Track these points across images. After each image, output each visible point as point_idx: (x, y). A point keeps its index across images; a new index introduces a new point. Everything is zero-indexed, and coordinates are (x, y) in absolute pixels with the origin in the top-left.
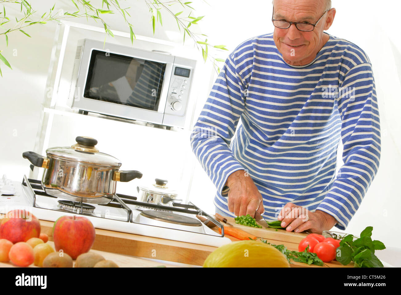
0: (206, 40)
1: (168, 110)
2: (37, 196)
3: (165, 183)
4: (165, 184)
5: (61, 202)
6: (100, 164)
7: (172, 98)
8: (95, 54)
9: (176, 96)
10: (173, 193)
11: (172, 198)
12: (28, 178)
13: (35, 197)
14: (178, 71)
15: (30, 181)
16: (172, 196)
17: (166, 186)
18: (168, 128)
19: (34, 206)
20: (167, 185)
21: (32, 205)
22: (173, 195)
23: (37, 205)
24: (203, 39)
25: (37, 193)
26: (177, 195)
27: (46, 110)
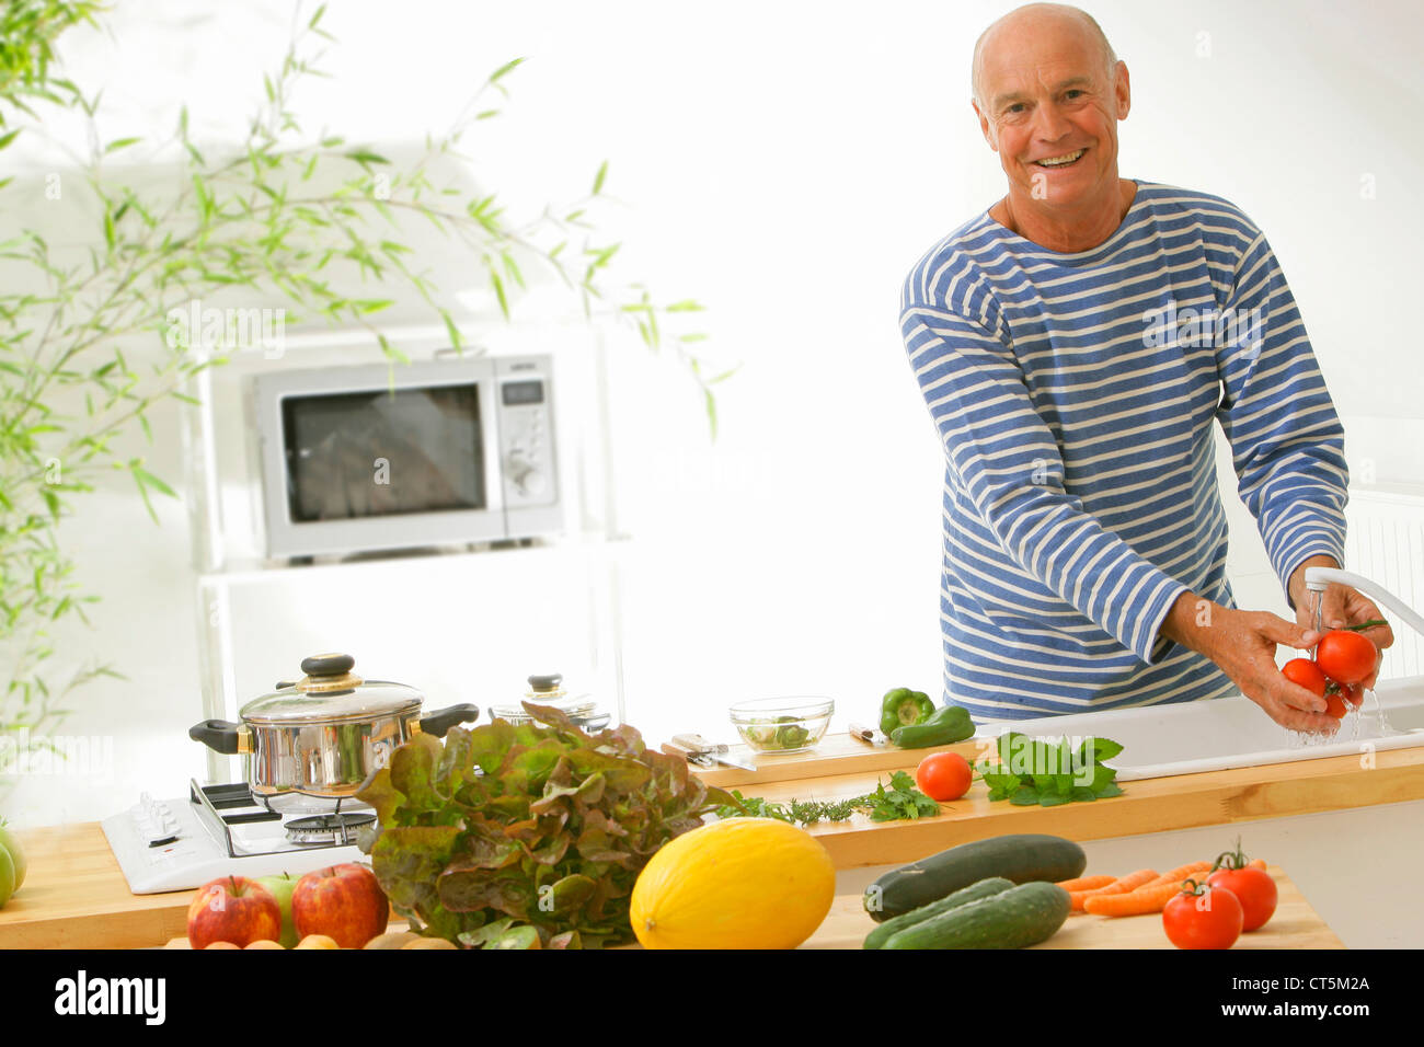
0: (645, 297)
1: (514, 498)
2: (233, 828)
3: (555, 681)
4: (557, 685)
5: (292, 827)
6: (372, 712)
7: (514, 465)
8: (291, 407)
9: (523, 458)
10: (582, 703)
11: (582, 717)
12: (202, 785)
13: (227, 832)
14: (512, 394)
15: (207, 790)
16: (580, 710)
17: (559, 690)
18: (526, 543)
19: (232, 855)
20: (563, 686)
21: (227, 853)
22: (583, 707)
23: (239, 849)
24: (634, 297)
25: (230, 820)
26: (593, 704)
27: (206, 581)
